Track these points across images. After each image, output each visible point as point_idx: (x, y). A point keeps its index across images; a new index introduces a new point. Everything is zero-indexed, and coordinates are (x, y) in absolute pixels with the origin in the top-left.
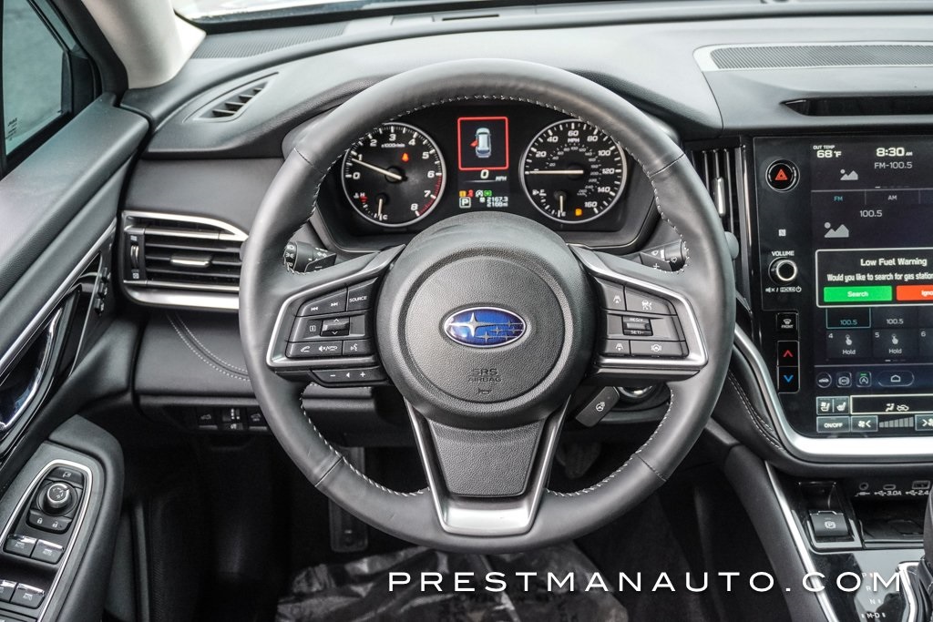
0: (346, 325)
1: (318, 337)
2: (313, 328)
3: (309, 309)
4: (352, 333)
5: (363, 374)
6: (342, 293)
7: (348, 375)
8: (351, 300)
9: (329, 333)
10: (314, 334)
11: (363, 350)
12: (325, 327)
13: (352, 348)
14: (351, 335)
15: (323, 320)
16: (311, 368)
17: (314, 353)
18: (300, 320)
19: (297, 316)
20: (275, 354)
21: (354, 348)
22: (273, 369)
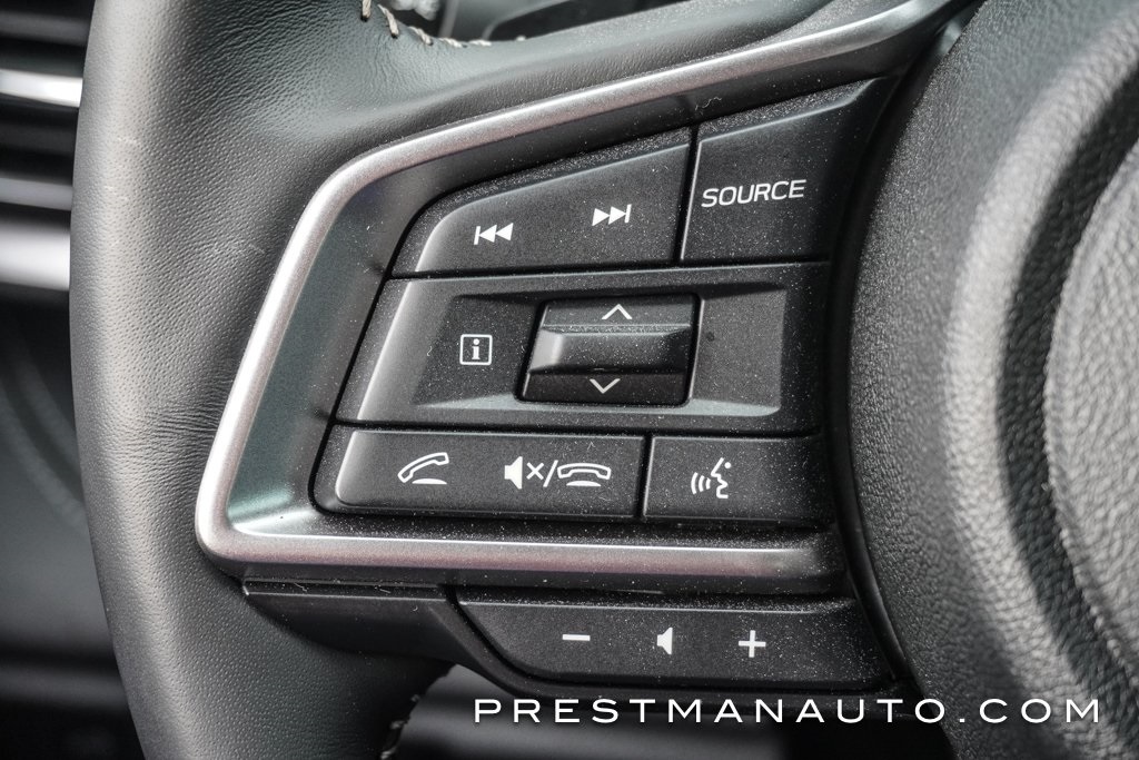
0: (673, 341)
1: (502, 404)
2: (477, 349)
3: (463, 234)
4: (703, 394)
5: (752, 644)
6: (664, 152)
7: (665, 641)
8: (713, 198)
9: (570, 380)
10: (481, 383)
11: (762, 498)
12: (550, 349)
13: (697, 484)
14: (699, 407)
15: (539, 304)
16: (456, 584)
17: (471, 494)
18: (408, 295)
19: (391, 273)
20: (247, 482)
21: (712, 482)
22: (229, 573)
